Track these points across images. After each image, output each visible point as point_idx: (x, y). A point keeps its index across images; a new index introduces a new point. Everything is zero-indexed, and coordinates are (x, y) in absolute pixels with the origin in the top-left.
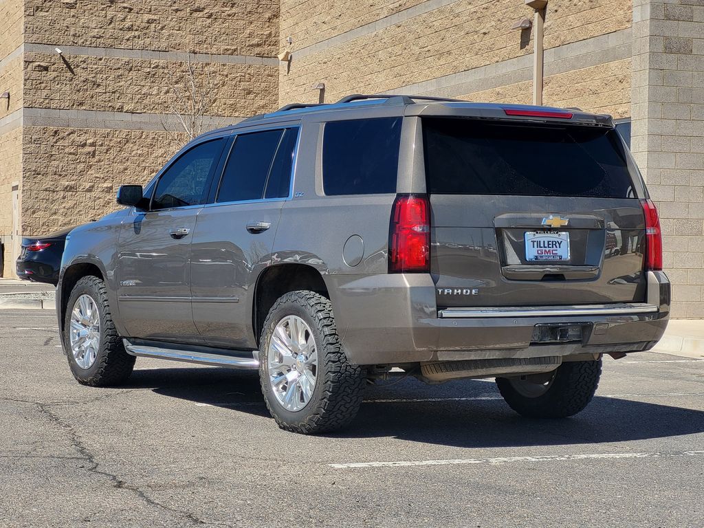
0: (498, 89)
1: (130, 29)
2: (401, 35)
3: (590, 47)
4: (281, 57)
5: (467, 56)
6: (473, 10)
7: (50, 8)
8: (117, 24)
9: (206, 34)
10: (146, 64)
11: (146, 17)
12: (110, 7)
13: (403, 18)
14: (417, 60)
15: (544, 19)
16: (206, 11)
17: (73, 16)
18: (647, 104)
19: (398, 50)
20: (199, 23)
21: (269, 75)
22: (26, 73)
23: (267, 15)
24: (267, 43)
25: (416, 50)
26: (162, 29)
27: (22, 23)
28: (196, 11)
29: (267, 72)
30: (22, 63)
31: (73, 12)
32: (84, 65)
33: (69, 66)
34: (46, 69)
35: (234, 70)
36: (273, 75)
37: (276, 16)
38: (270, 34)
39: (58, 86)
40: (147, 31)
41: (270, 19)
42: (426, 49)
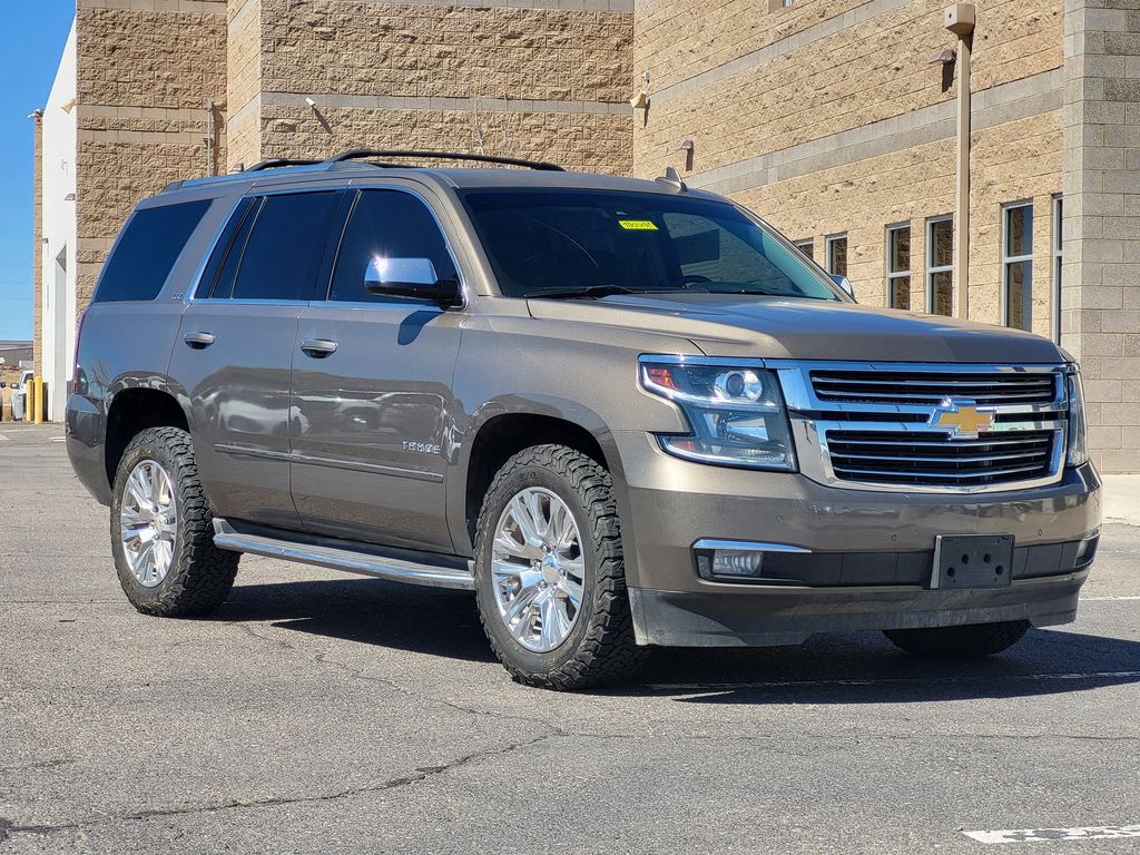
0: (914, 149)
1: (413, 67)
2: (791, 70)
3: (1027, 90)
4: (634, 102)
5: (876, 100)
6: (882, 35)
7: (297, 39)
8: (393, 61)
9: (525, 70)
10: (437, 117)
11: (437, 49)
12: (384, 35)
13: (793, 45)
14: (812, 106)
15: (970, 50)
16: (524, 37)
17: (331, 51)
18: (1081, 173)
19: (787, 92)
20: (513, 55)
21: (618, 129)
22: (264, 136)
23: (615, 40)
24: (615, 81)
25: (811, 92)
26: (460, 65)
27: (259, 63)
28: (509, 37)
29: (615, 125)
30: (259, 121)
31: (330, 45)
32: (347, 122)
33: (325, 124)
34: (292, 128)
35: (567, 123)
36: (625, 128)
37: (628, 41)
38: (620, 68)
39: (310, 153)
40: (438, 70)
41: (618, 46)
42: (823, 91)
